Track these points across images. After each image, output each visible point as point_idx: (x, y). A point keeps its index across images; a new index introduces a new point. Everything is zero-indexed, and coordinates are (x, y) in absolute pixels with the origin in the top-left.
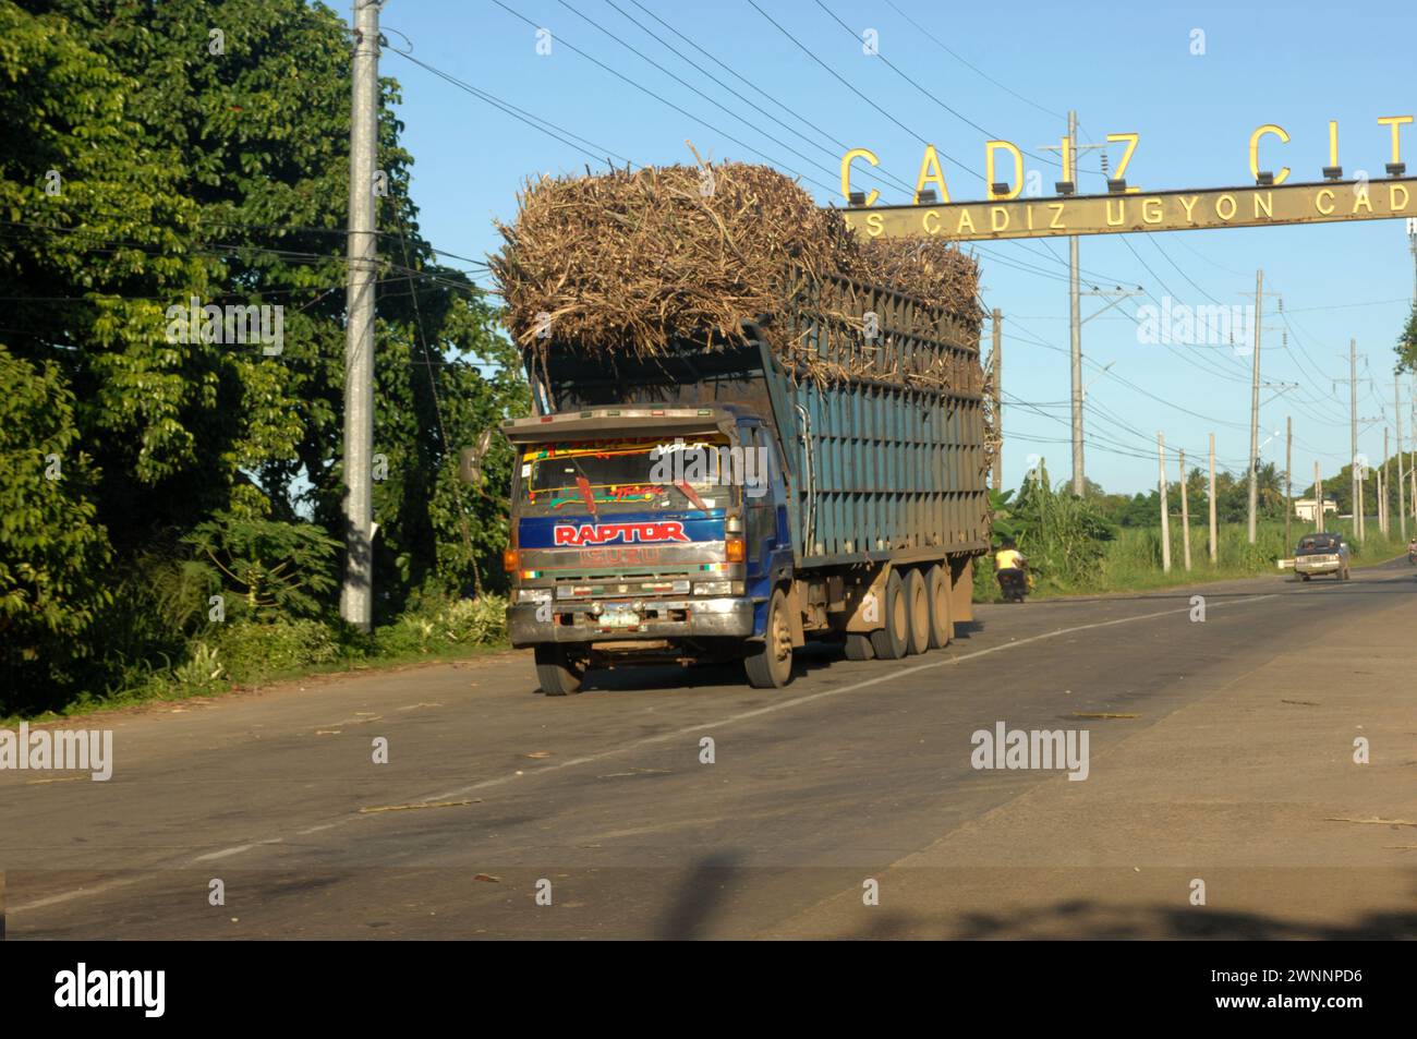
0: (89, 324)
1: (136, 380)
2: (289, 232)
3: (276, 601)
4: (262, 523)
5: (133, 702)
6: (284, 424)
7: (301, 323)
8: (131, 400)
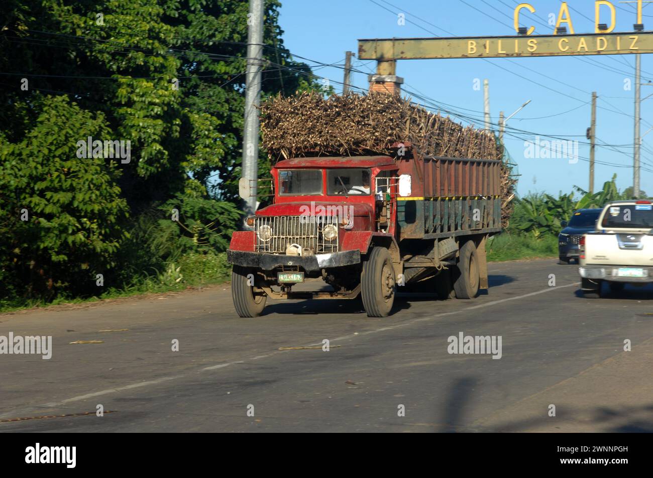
0: (115, 91)
1: (139, 122)
2: (214, 43)
3: (209, 242)
4: (201, 200)
5: (136, 293)
6: (214, 147)
7: (219, 92)
8: (136, 132)
